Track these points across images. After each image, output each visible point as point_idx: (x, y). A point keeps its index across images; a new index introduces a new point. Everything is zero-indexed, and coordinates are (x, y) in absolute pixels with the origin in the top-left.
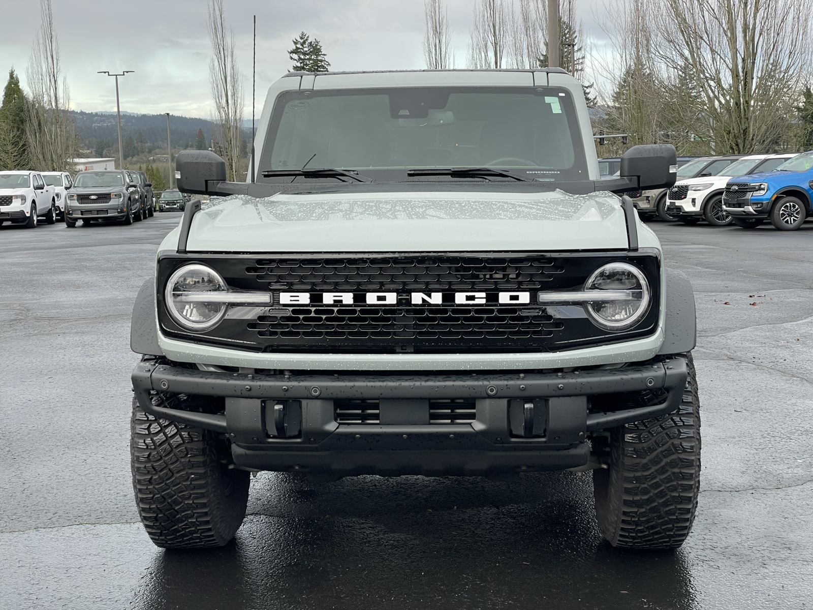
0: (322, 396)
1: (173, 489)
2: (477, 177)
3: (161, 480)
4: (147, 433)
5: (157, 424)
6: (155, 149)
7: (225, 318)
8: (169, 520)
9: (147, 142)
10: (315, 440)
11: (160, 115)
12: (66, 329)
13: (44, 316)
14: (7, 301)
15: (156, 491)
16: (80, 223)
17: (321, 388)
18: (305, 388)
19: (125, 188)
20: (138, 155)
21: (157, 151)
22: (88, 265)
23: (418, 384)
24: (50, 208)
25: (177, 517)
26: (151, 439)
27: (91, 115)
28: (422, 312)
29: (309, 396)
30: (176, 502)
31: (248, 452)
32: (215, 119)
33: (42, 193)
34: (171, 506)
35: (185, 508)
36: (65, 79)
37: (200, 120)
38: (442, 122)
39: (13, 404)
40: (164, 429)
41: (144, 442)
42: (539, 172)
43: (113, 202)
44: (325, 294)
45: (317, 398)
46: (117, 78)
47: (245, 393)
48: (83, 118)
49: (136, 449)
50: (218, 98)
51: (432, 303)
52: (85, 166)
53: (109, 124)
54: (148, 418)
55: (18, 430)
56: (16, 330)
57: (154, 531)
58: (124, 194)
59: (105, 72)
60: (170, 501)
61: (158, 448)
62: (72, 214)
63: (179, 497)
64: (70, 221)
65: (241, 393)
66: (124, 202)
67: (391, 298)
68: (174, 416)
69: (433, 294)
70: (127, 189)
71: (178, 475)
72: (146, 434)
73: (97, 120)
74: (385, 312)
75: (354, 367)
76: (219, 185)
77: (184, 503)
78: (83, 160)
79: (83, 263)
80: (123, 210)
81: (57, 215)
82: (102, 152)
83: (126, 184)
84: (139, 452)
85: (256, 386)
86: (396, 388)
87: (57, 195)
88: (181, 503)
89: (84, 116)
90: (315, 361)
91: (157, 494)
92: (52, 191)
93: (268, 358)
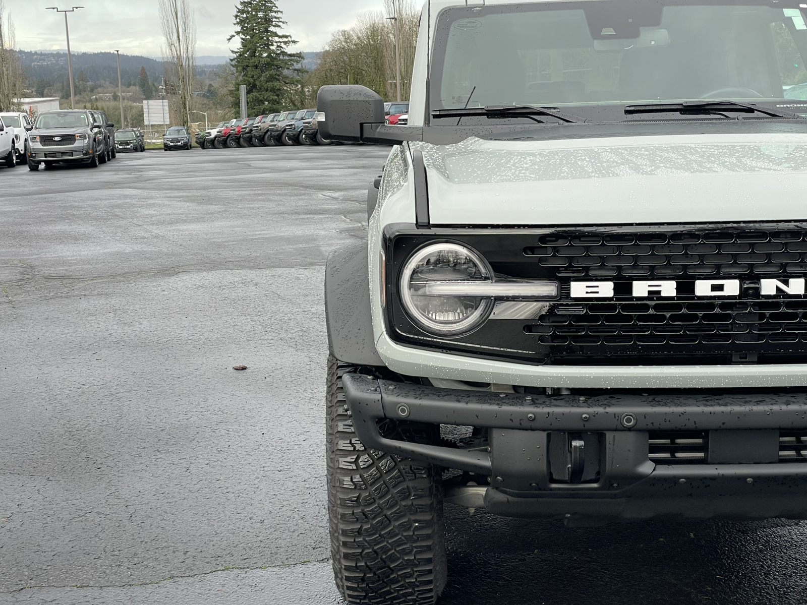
0: (638, 427)
1: (390, 542)
2: (712, 114)
3: (375, 529)
4: (355, 468)
5: (367, 456)
6: (97, 88)
7: (489, 318)
8: (379, 581)
9: (88, 81)
10: (618, 485)
11: (101, 53)
12: (85, 290)
13: (53, 275)
14: (3, 257)
15: (366, 544)
16: (42, 166)
17: (637, 416)
18: (613, 416)
19: (89, 129)
20: (80, 94)
21: (100, 90)
22: (75, 213)
23: (776, 408)
24: (10, 150)
25: (392, 577)
26: (360, 476)
27: (30, 54)
28: (777, 305)
29: (620, 427)
30: (393, 559)
31: (511, 498)
32: (166, 56)
33: (2, 134)
34: (385, 562)
35: (404, 565)
36: (9, 15)
37: (142, 57)
38: (653, 43)
39: (65, 390)
40: (376, 462)
41: (352, 480)
42: (791, 106)
43: (78, 144)
44: (635, 283)
45: (629, 429)
46: (66, 14)
47: (526, 424)
48: (23, 56)
49: (338, 489)
50: (169, 34)
51: (791, 293)
52: (29, 106)
53: (49, 63)
54: (355, 448)
55: (86, 426)
56: (28, 291)
57: (356, 594)
58: (89, 135)
59: (54, 8)
60: (384, 557)
61: (369, 487)
62: (35, 157)
63: (397, 552)
64: (33, 164)
65: (521, 424)
66: (89, 144)
67: (732, 287)
68: (413, 452)
69: (791, 281)
70: (91, 130)
71: (397, 524)
72: (353, 469)
73: (36, 59)
74: (723, 306)
75: (675, 384)
76: (378, 130)
77: (403, 559)
78: (27, 100)
79: (69, 211)
80: (89, 152)
81: (17, 158)
82: (43, 92)
83: (90, 125)
84: (343, 493)
85: (543, 414)
86: (745, 414)
87: (16, 137)
88: (398, 559)
89: (23, 55)
90: (620, 377)
91: (368, 548)
92: (12, 133)
93: (553, 373)
